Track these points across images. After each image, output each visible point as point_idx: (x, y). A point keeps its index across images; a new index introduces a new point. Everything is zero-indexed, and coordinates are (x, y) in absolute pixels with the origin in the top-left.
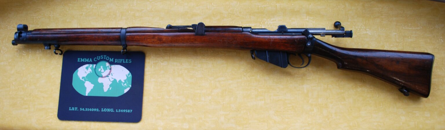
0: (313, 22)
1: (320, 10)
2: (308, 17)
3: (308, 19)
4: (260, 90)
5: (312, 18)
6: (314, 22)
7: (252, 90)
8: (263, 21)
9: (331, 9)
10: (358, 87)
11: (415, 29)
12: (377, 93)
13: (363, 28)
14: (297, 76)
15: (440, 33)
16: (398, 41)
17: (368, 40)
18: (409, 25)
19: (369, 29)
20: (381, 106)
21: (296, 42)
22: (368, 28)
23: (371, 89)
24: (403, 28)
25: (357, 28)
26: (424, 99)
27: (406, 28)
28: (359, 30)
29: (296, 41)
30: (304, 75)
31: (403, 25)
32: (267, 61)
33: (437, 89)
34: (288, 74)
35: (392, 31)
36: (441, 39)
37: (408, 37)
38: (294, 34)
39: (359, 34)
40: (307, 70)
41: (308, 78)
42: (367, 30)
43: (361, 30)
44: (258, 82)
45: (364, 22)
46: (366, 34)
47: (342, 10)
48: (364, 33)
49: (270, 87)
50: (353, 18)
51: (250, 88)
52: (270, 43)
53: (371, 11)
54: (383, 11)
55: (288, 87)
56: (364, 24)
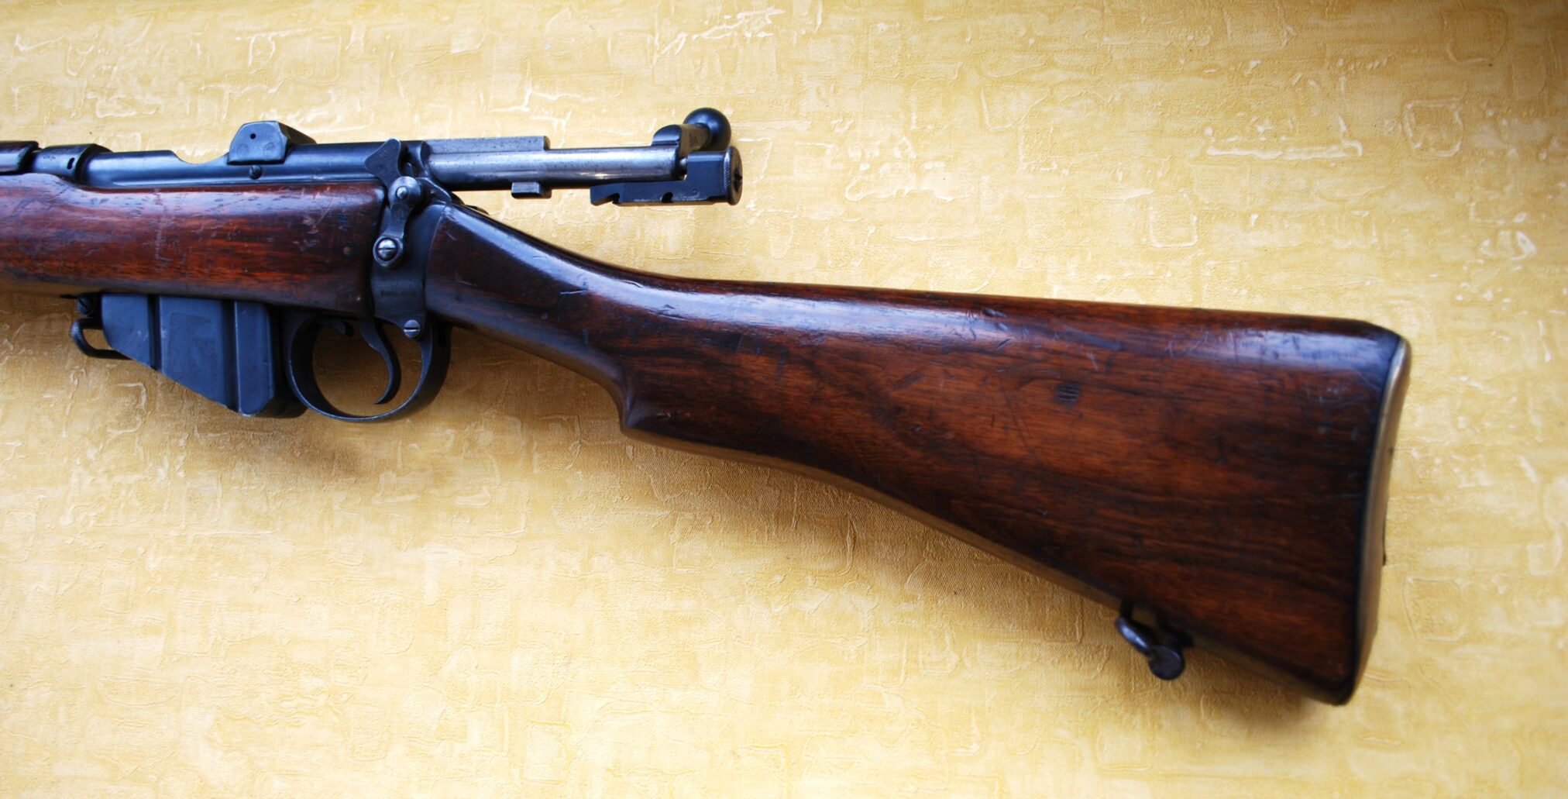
1: (609, 46)
3: (526, 102)
4: (153, 566)
5: (553, 98)
6: (564, 122)
7: (108, 559)
9: (683, 35)
11: (1304, 157)
12: (947, 638)
13: (898, 154)
14: (393, 478)
15: (1508, 189)
16: (1159, 245)
17: (924, 238)
18: (1261, 129)
19: (942, 164)
20: (975, 747)
21: (309, 228)
22: (936, 159)
23: (905, 607)
24: (1212, 152)
25: (854, 154)
26: (1331, 716)
27: (1236, 152)
28: (866, 172)
29: (308, 221)
30: (439, 475)
31: (1209, 131)
32: (157, 367)
33: (1462, 632)
34: (346, 465)
35: (1120, 175)
36: (1520, 235)
37: (1246, 217)
38: (321, 178)
39: (860, 196)
40: (466, 444)
41: (460, 501)
42: (928, 166)
43: (886, 167)
44: (152, 511)
45: (914, 118)
46: (911, 195)
47: (762, 35)
48: (900, 192)
49: (213, 548)
50: (835, 91)
51: (100, 548)
52: (155, 239)
53: (968, 40)
54: (1061, 38)
55: (326, 552)
56: (913, 127)
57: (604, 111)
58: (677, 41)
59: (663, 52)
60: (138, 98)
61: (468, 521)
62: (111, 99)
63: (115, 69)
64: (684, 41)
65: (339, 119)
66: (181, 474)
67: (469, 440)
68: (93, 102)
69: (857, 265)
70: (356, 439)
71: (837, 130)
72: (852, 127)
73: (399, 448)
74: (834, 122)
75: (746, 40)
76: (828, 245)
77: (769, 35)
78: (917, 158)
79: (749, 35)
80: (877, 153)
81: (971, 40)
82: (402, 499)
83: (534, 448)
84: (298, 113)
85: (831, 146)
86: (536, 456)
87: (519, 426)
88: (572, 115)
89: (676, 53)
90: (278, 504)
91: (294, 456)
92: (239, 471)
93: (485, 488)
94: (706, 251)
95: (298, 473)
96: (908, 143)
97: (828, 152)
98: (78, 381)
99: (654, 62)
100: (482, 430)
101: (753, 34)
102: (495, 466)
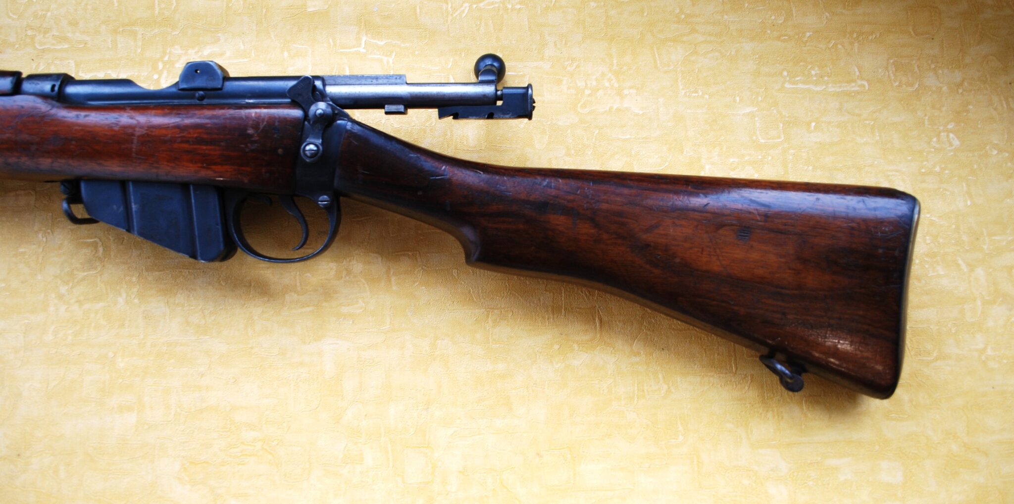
0: (385, 59)
1: (418, 11)
2: (364, 39)
3: (363, 45)
4: (122, 365)
5: (381, 43)
6: (391, 60)
7: (87, 362)
8: (166, 58)
9: (467, 5)
10: (576, 346)
11: (838, 90)
12: (660, 376)
13: (607, 84)
14: (295, 296)
15: (944, 109)
16: (763, 141)
17: (628, 137)
18: (813, 72)
19: (633, 91)
20: (681, 438)
22: (631, 88)
23: (635, 359)
24: (787, 85)
25: (581, 84)
26: (873, 404)
27: (800, 86)
28: (589, 95)
30: (327, 293)
31: (785, 73)
32: (129, 230)
33: (935, 354)
35: (738, 99)
36: (951, 135)
37: (808, 124)
39: (587, 110)
40: (344, 273)
41: (344, 310)
42: (626, 92)
43: (601, 93)
44: (117, 327)
45: (615, 62)
46: (618, 110)
47: (518, 7)
48: (611, 108)
49: (167, 350)
50: (566, 44)
51: (79, 355)
52: (132, 143)
53: (645, 14)
54: (700, 15)
55: (252, 348)
56: (615, 68)
57: (417, 53)
58: (463, 8)
59: (454, 15)
60: (70, 35)
61: (351, 323)
62: (47, 36)
63: (49, 14)
64: (468, 8)
65: (228, 54)
66: (136, 301)
67: (346, 270)
68: (33, 38)
69: (590, 153)
70: (266, 272)
71: (569, 68)
72: (578, 66)
73: (297, 278)
74: (566, 63)
75: (508, 9)
76: (571, 141)
77: (523, 6)
78: (619, 87)
79: (510, 6)
80: (594, 83)
81: (647, 14)
82: (303, 310)
83: (392, 273)
84: (196, 49)
85: (566, 79)
86: (393, 279)
87: (380, 259)
88: (395, 55)
89: (463, 17)
90: (213, 318)
91: (221, 285)
92: (180, 298)
93: (360, 301)
94: (494, 145)
95: (225, 296)
96: (613, 77)
97: (564, 82)
98: (46, 239)
99: (449, 21)
100: (355, 263)
101: (512, 6)
102: (366, 286)
